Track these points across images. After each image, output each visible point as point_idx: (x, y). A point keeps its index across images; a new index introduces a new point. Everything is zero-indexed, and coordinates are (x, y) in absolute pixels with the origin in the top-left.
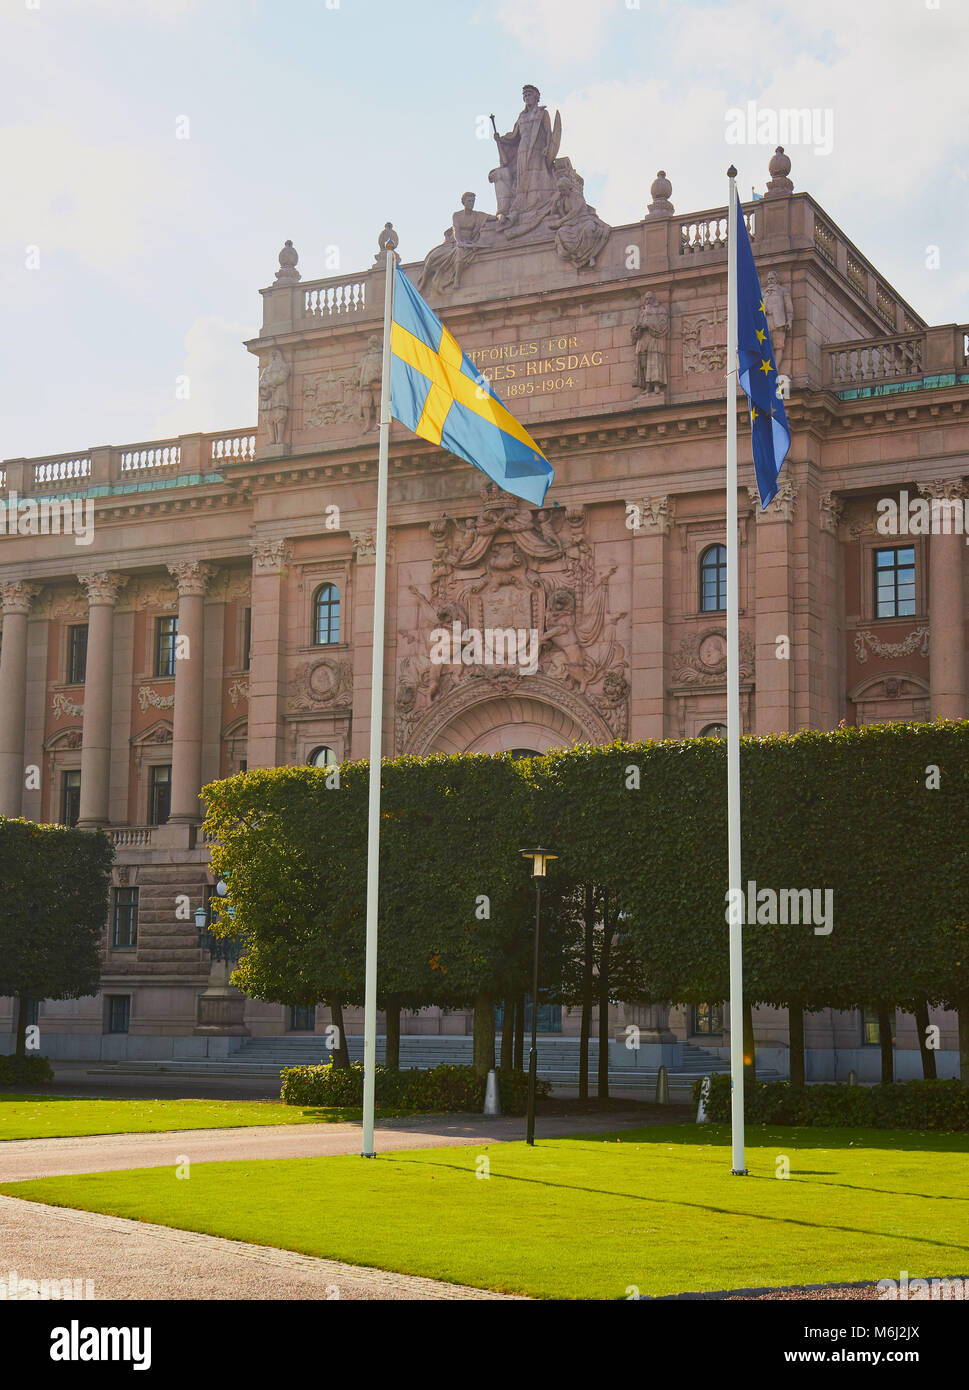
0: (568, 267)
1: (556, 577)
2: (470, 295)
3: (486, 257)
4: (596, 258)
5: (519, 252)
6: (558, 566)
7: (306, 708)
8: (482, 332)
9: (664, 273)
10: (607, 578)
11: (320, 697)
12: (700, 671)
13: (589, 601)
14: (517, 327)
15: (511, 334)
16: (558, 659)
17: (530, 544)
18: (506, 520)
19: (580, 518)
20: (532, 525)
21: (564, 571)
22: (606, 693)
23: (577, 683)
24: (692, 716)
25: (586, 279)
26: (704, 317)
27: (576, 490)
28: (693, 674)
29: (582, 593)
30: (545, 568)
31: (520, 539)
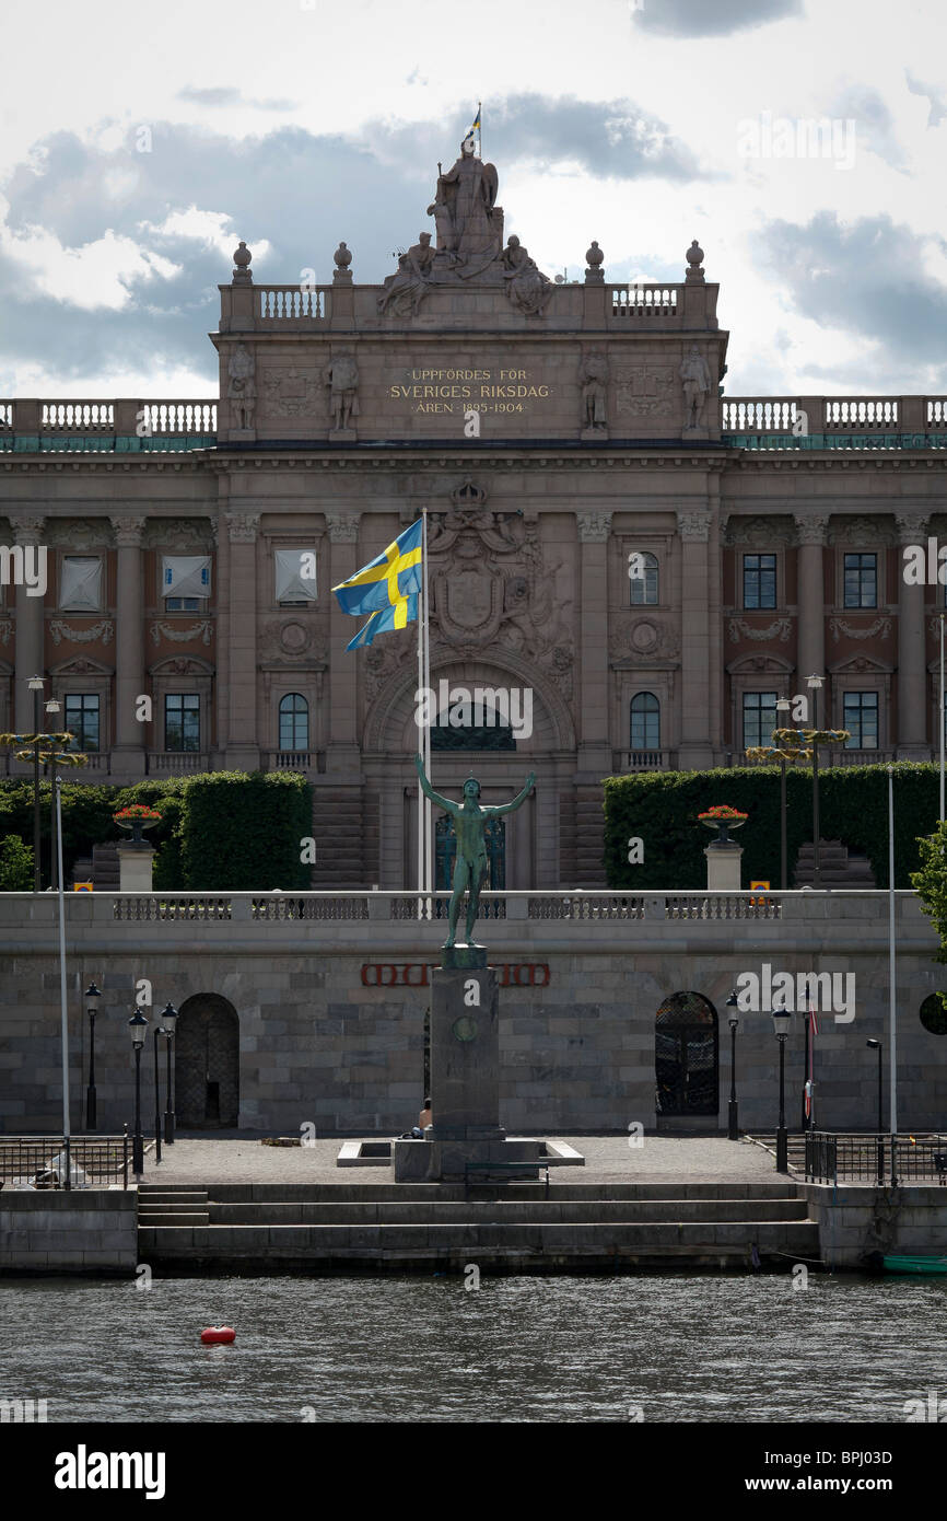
0: (518, 311)
1: (511, 566)
2: (428, 321)
3: (443, 291)
4: (543, 308)
5: (473, 291)
6: (512, 559)
7: (279, 660)
8: (438, 354)
9: (601, 332)
10: (554, 571)
11: (294, 652)
12: (634, 651)
13: (539, 590)
14: (471, 355)
15: (465, 360)
16: (514, 633)
17: (492, 539)
18: (474, 520)
19: (534, 523)
20: (493, 525)
21: (518, 563)
22: (556, 663)
23: (531, 653)
24: (627, 685)
25: (536, 325)
26: (635, 369)
27: (532, 500)
28: (627, 653)
29: (534, 582)
30: (500, 559)
31: (484, 536)
